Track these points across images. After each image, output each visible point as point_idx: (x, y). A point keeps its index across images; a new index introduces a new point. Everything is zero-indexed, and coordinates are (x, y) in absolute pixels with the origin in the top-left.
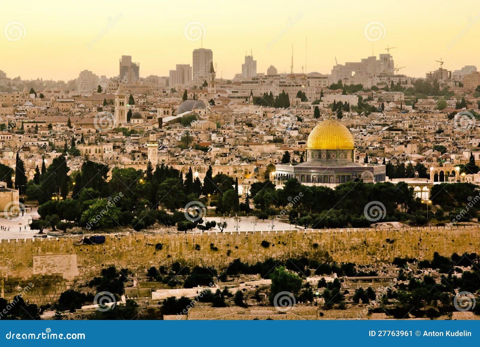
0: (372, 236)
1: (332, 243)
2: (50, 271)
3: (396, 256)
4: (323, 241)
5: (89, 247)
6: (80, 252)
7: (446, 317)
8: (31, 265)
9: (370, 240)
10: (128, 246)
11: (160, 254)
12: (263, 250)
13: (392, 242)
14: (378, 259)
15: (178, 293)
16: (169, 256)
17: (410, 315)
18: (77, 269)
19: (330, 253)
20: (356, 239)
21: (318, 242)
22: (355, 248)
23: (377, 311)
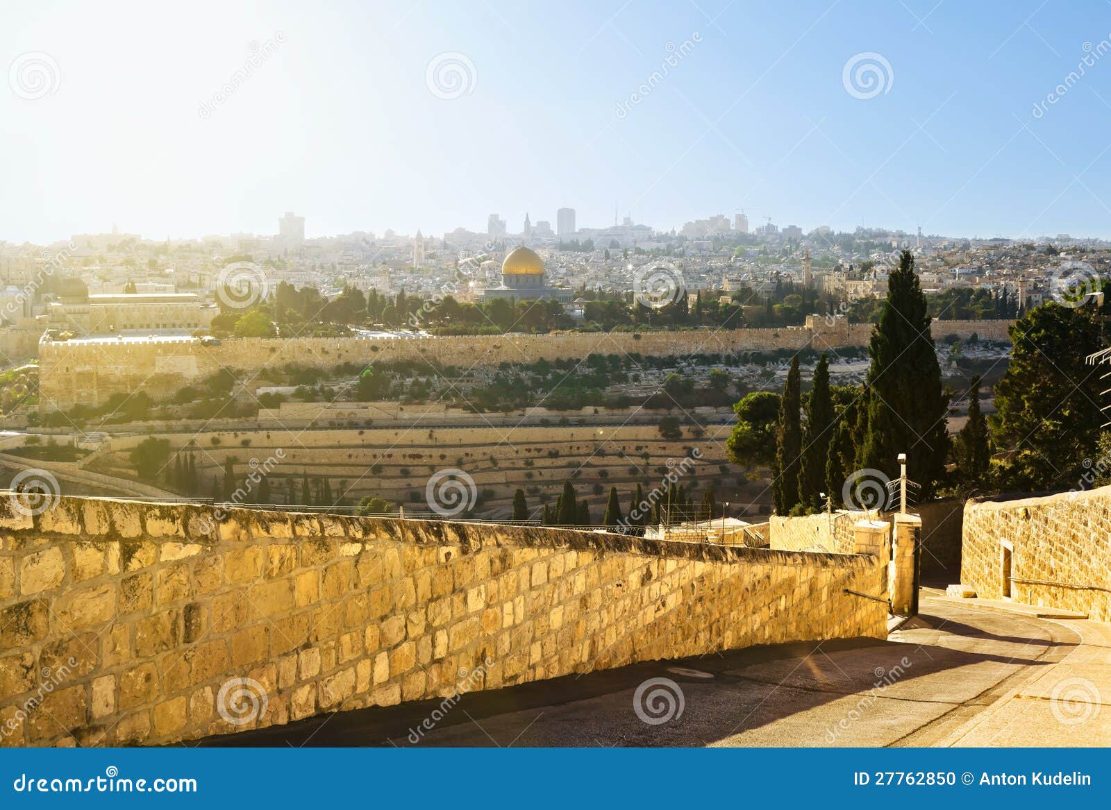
0: (479, 342)
1: (439, 350)
2: (171, 370)
3: (502, 361)
4: (431, 346)
5: (206, 349)
6: (198, 354)
7: (520, 412)
8: (154, 365)
9: (477, 346)
10: (244, 349)
11: (275, 356)
12: (372, 353)
13: (499, 348)
14: (485, 363)
15: (273, 390)
16: (283, 359)
17: (486, 411)
18: (196, 369)
19: (438, 358)
20: (463, 345)
21: (426, 347)
22: (463, 353)
23: (454, 407)
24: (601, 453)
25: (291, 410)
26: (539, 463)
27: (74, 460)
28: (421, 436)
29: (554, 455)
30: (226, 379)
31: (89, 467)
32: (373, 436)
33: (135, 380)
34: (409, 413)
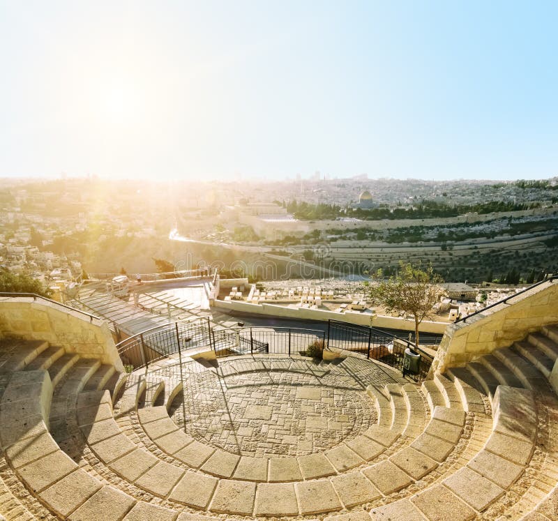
3: (388, 228)
9: (381, 224)
14: (383, 229)
15: (332, 236)
16: (331, 227)
20: (377, 223)
22: (377, 226)
23: (384, 242)
24: (426, 254)
25: (340, 242)
26: (411, 257)
27: (288, 256)
28: (379, 250)
29: (414, 255)
30: (317, 233)
31: (293, 258)
32: (366, 250)
33: (292, 233)
34: (373, 244)
